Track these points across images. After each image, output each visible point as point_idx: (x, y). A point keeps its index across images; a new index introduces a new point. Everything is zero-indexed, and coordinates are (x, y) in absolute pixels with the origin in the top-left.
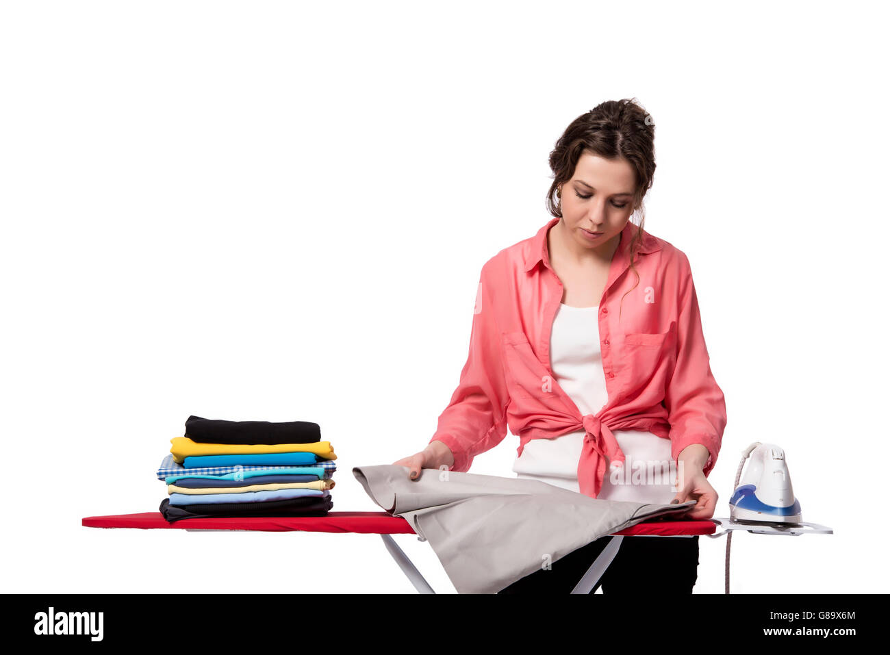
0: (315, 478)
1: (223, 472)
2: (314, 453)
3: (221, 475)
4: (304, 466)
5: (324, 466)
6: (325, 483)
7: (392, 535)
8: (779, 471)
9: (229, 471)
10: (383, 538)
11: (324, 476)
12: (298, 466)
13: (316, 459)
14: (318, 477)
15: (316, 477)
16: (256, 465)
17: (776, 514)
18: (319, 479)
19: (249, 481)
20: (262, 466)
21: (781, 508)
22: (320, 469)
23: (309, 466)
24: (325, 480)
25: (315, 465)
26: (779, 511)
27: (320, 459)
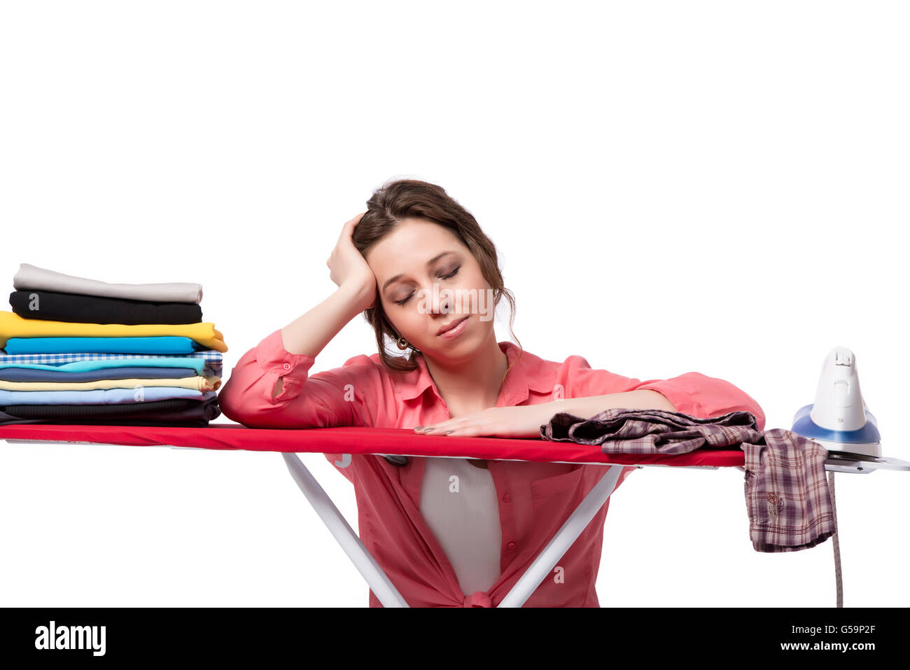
0: (191, 372)
1: (61, 361)
2: (191, 339)
3: (58, 365)
4: (176, 355)
5: (205, 356)
6: (205, 380)
7: (298, 454)
8: (840, 382)
9: (69, 360)
10: (286, 458)
11: (205, 370)
12: (167, 355)
13: (193, 347)
14: (196, 372)
15: (193, 371)
16: (109, 353)
17: (832, 440)
18: (196, 374)
19: (94, 374)
20: (117, 353)
21: (839, 432)
22: (199, 361)
23: (184, 355)
24: (207, 376)
25: (192, 354)
26: (837, 437)
27: (199, 347)
